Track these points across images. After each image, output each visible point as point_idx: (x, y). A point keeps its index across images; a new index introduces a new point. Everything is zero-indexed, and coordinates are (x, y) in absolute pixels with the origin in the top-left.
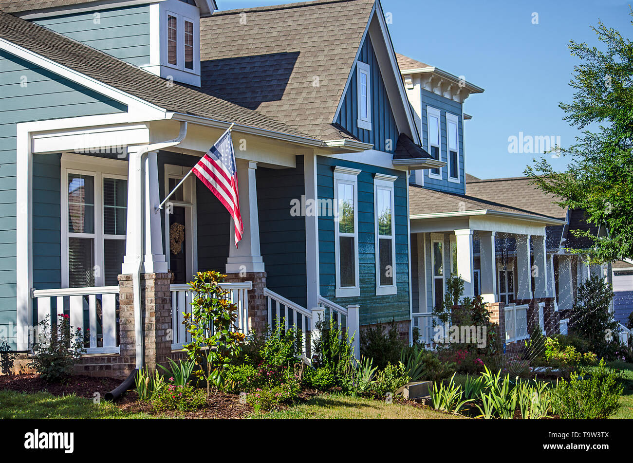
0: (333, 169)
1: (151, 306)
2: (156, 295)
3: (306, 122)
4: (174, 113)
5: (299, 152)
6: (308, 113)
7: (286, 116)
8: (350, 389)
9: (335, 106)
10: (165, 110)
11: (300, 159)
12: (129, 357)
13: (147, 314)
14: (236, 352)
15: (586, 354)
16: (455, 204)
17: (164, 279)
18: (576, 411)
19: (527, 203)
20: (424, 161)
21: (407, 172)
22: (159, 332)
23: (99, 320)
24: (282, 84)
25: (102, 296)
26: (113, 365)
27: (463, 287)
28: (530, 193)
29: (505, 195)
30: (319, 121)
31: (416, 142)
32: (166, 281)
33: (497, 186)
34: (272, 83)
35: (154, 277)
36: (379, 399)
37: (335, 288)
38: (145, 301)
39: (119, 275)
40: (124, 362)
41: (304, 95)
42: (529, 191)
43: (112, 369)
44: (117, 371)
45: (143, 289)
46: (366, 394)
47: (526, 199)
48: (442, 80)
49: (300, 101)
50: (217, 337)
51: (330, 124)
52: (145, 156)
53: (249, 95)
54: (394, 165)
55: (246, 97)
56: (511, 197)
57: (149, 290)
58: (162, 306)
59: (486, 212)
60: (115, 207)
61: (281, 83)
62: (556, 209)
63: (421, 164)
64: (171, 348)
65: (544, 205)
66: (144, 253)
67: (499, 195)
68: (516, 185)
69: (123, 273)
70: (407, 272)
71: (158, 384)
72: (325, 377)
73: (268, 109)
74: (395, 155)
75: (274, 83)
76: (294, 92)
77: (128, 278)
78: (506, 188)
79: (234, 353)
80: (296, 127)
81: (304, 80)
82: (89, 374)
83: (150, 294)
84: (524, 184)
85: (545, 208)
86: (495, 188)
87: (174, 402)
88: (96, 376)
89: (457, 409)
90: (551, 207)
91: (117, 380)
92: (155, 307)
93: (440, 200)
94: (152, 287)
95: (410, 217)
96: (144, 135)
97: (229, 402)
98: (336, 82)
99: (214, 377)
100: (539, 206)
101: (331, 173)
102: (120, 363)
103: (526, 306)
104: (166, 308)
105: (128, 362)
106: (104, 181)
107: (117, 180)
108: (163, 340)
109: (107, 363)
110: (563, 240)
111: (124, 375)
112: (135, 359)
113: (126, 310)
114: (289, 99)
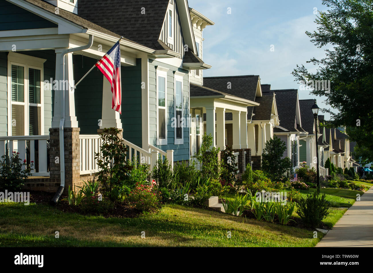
0: (156, 67)
1: (69, 148)
5: (139, 56)
6: (143, 33)
9: (160, 29)
10: (82, 27)
11: (138, 61)
12: (56, 179)
13: (67, 153)
17: (76, 131)
21: (189, 70)
22: (74, 164)
25: (38, 141)
26: (46, 184)
30: (150, 38)
31: (195, 53)
37: (156, 140)
38: (66, 144)
43: (45, 186)
44: (48, 187)
45: (65, 137)
48: (194, 17)
49: (137, 25)
53: (105, 20)
54: (183, 67)
55: (104, 22)
57: (69, 137)
58: (75, 148)
60: (34, 86)
64: (79, 174)
65: (241, 94)
66: (65, 115)
67: (214, 87)
70: (188, 131)
74: (184, 60)
77: (56, 130)
78: (218, 82)
83: (70, 141)
86: (211, 82)
90: (245, 95)
91: (48, 192)
100: (238, 94)
101: (155, 70)
102: (50, 183)
103: (238, 153)
104: (77, 149)
105: (55, 182)
106: (29, 70)
107: (35, 69)
108: (76, 169)
109: (42, 182)
110: (253, 114)
111: (52, 189)
112: (59, 180)
113: (54, 150)
114: (131, 24)
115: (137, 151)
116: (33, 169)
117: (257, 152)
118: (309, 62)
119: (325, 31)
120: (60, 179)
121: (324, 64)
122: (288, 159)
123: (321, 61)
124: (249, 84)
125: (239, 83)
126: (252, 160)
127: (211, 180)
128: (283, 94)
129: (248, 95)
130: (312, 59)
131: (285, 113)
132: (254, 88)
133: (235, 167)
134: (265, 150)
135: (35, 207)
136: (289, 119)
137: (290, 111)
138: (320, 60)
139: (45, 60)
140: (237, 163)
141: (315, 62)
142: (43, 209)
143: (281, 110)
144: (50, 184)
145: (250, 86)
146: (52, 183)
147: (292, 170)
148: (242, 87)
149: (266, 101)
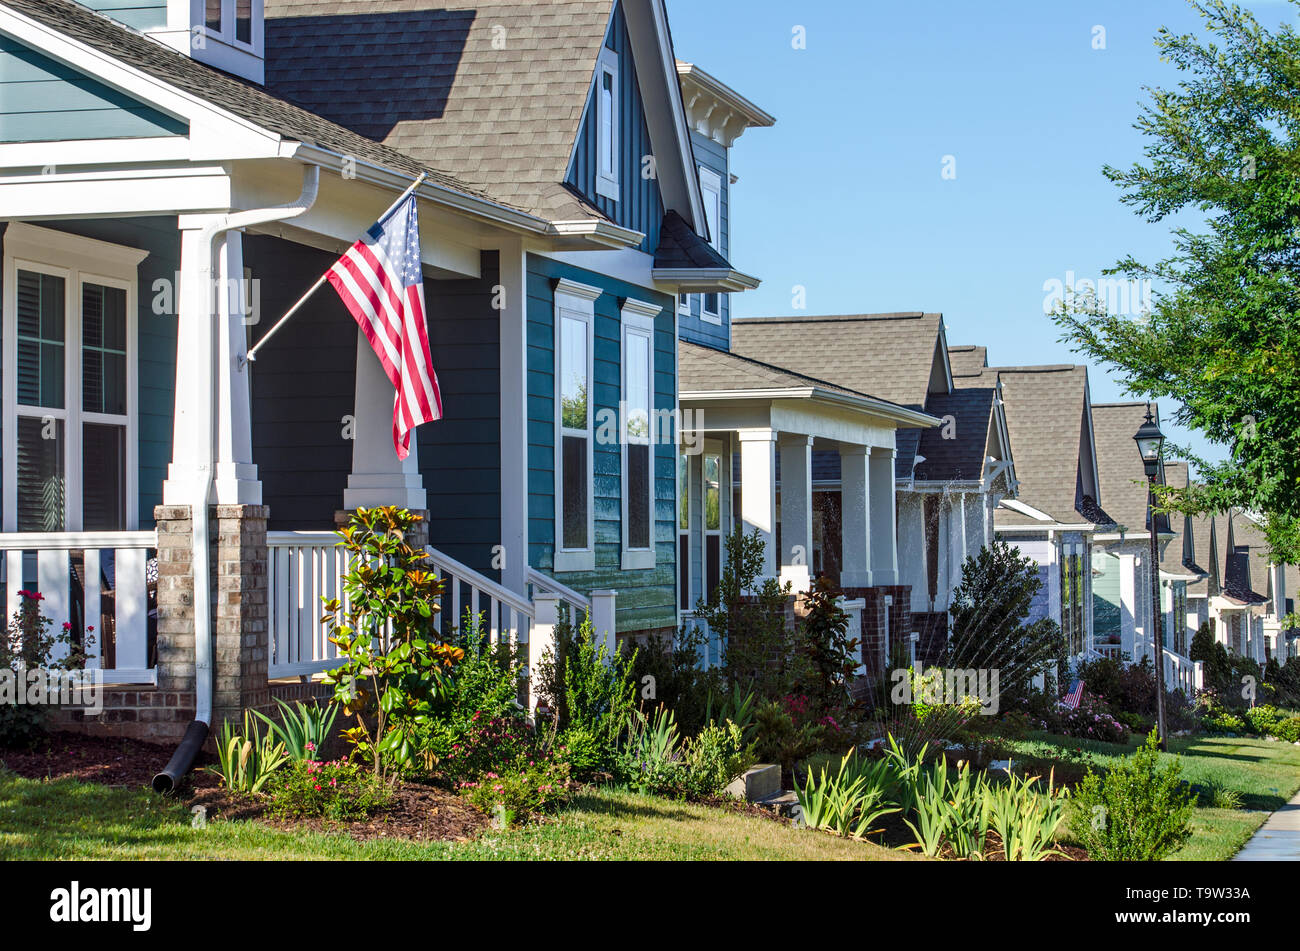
0: (553, 284)
1: (230, 580)
2: (242, 554)
3: (506, 177)
4: (298, 144)
5: (489, 243)
6: (505, 155)
7: (456, 161)
8: (635, 776)
9: (564, 144)
10: (278, 137)
11: (490, 262)
12: (178, 694)
13: (222, 598)
14: (442, 691)
15: (1009, 713)
16: (739, 373)
17: (256, 519)
18: (1122, 843)
19: (836, 374)
20: (721, 274)
21: (677, 296)
22: (248, 638)
23: (108, 606)
24: (441, 88)
25: (114, 552)
26: (141, 711)
27: (762, 556)
28: (842, 354)
29: (788, 354)
30: (533, 176)
31: (700, 232)
32: (259, 523)
33: (769, 333)
34: (419, 84)
35: (240, 514)
36: (694, 801)
37: (554, 551)
38: (217, 567)
39: (157, 507)
40: (167, 705)
41: (493, 115)
42: (840, 349)
43: (137, 720)
44: (149, 725)
45: (213, 541)
46: (667, 791)
47: (834, 365)
48: (699, 95)
49: (485, 128)
50: (403, 656)
51: (560, 184)
52: (220, 237)
53: (367, 108)
54: (656, 281)
55: (361, 114)
56: (800, 360)
57: (228, 542)
58: (252, 579)
59: (811, 392)
60: (103, 350)
61: (439, 85)
62: (901, 391)
63: (716, 281)
64: (266, 675)
65: (873, 380)
66: (215, 460)
67: (775, 355)
68: (809, 333)
69: (165, 503)
70: (673, 519)
71: (271, 758)
72: (584, 750)
73: (415, 143)
74: (657, 258)
75: (422, 83)
76: (470, 107)
77: (179, 515)
78: (789, 338)
79: (438, 692)
80: (482, 187)
81: (491, 82)
82: (83, 731)
83: (230, 554)
84: (829, 332)
85: (876, 387)
87: (317, 798)
88: (100, 735)
89: (861, 828)
90: (889, 386)
91: (150, 744)
92: (240, 581)
93: (706, 361)
94: (234, 538)
95: (680, 396)
96: (217, 189)
97: (428, 801)
98: (565, 89)
99: (394, 745)
100: (863, 381)
101: (550, 293)
102: (156, 708)
103: (861, 603)
104: (260, 585)
105: (175, 704)
106: (84, 291)
107: (107, 288)
108: (254, 658)
109: (127, 706)
110: (919, 459)
111: (165, 733)
112: (192, 697)
113: (172, 587)
114: (461, 123)
115: (482, 594)
116: (93, 657)
117: (933, 599)
118: (1113, 272)
119: (1172, 159)
120: (195, 695)
121: (1167, 279)
122: (1049, 624)
123: (1155, 270)
124: (906, 346)
125: (867, 342)
126: (915, 627)
127: (755, 703)
128: (1032, 382)
129: (901, 385)
130: (1123, 262)
131: (1041, 452)
132: (920, 359)
133: (848, 656)
134: (961, 591)
135: (101, 800)
136: (1056, 475)
137: (1060, 446)
138: (1152, 267)
139: (145, 254)
140: (855, 639)
141: (1135, 270)
142: (128, 805)
143: (1024, 442)
144: (156, 712)
145: (909, 354)
146: (165, 708)
147: (1063, 666)
148: (877, 355)
149: (966, 409)
